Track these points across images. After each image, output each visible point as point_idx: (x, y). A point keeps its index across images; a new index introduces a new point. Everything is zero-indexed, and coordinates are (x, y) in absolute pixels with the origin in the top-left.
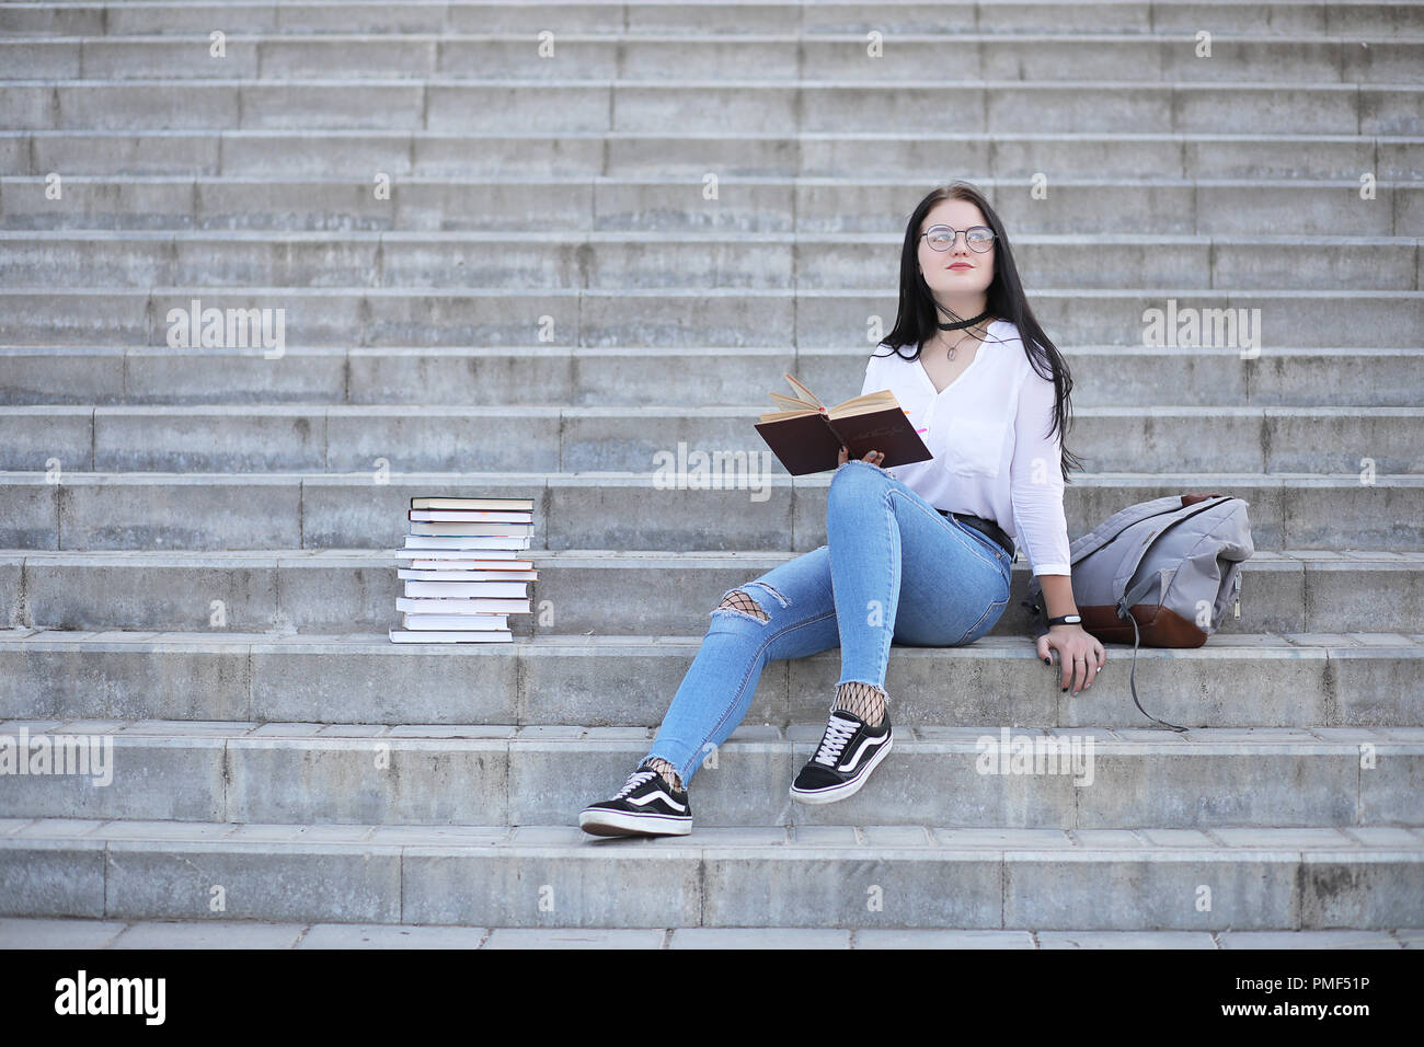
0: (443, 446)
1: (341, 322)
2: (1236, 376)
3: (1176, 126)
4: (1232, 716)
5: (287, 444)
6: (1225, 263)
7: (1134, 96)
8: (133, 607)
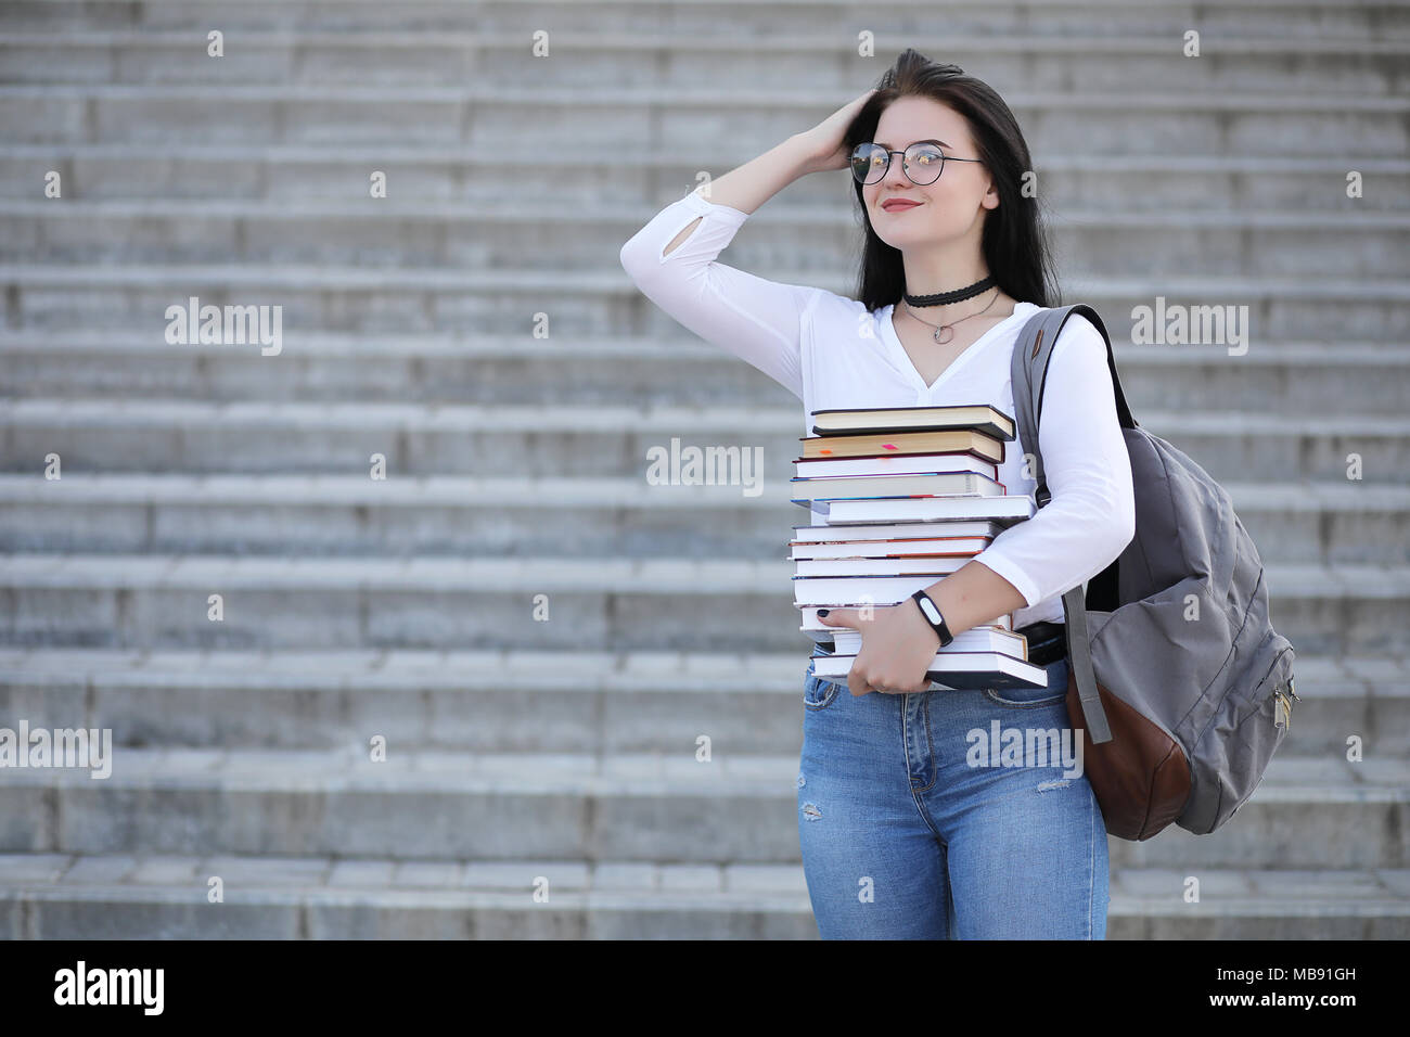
0: (502, 533)
1: (394, 380)
2: (1292, 454)
3: (1225, 149)
4: (1298, 857)
5: (345, 531)
6: (1279, 316)
7: (1184, 114)
8: (199, 724)
